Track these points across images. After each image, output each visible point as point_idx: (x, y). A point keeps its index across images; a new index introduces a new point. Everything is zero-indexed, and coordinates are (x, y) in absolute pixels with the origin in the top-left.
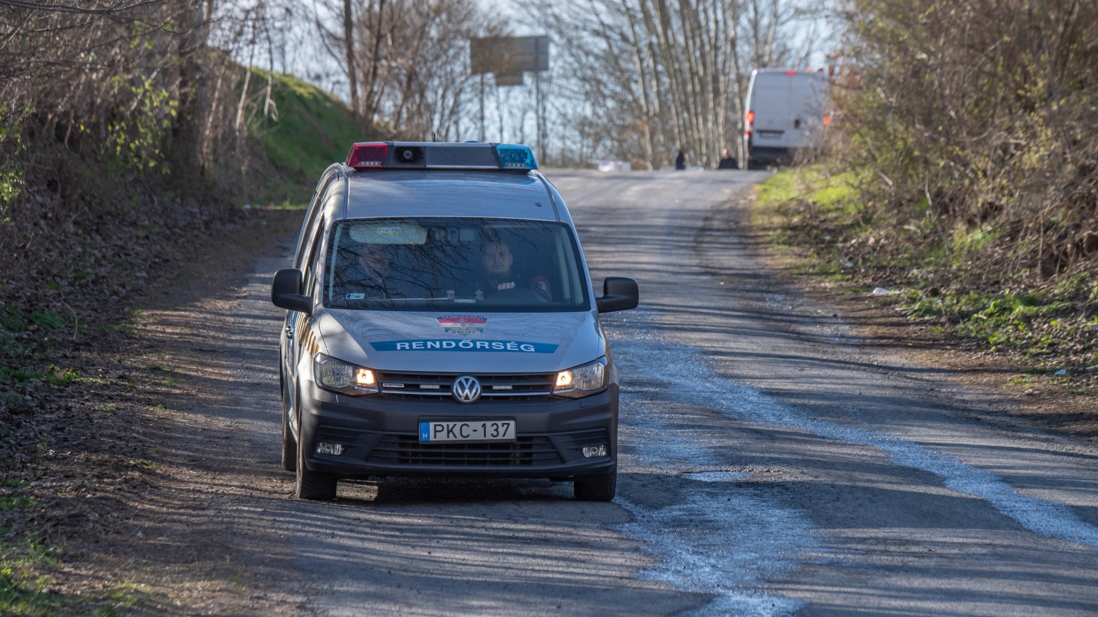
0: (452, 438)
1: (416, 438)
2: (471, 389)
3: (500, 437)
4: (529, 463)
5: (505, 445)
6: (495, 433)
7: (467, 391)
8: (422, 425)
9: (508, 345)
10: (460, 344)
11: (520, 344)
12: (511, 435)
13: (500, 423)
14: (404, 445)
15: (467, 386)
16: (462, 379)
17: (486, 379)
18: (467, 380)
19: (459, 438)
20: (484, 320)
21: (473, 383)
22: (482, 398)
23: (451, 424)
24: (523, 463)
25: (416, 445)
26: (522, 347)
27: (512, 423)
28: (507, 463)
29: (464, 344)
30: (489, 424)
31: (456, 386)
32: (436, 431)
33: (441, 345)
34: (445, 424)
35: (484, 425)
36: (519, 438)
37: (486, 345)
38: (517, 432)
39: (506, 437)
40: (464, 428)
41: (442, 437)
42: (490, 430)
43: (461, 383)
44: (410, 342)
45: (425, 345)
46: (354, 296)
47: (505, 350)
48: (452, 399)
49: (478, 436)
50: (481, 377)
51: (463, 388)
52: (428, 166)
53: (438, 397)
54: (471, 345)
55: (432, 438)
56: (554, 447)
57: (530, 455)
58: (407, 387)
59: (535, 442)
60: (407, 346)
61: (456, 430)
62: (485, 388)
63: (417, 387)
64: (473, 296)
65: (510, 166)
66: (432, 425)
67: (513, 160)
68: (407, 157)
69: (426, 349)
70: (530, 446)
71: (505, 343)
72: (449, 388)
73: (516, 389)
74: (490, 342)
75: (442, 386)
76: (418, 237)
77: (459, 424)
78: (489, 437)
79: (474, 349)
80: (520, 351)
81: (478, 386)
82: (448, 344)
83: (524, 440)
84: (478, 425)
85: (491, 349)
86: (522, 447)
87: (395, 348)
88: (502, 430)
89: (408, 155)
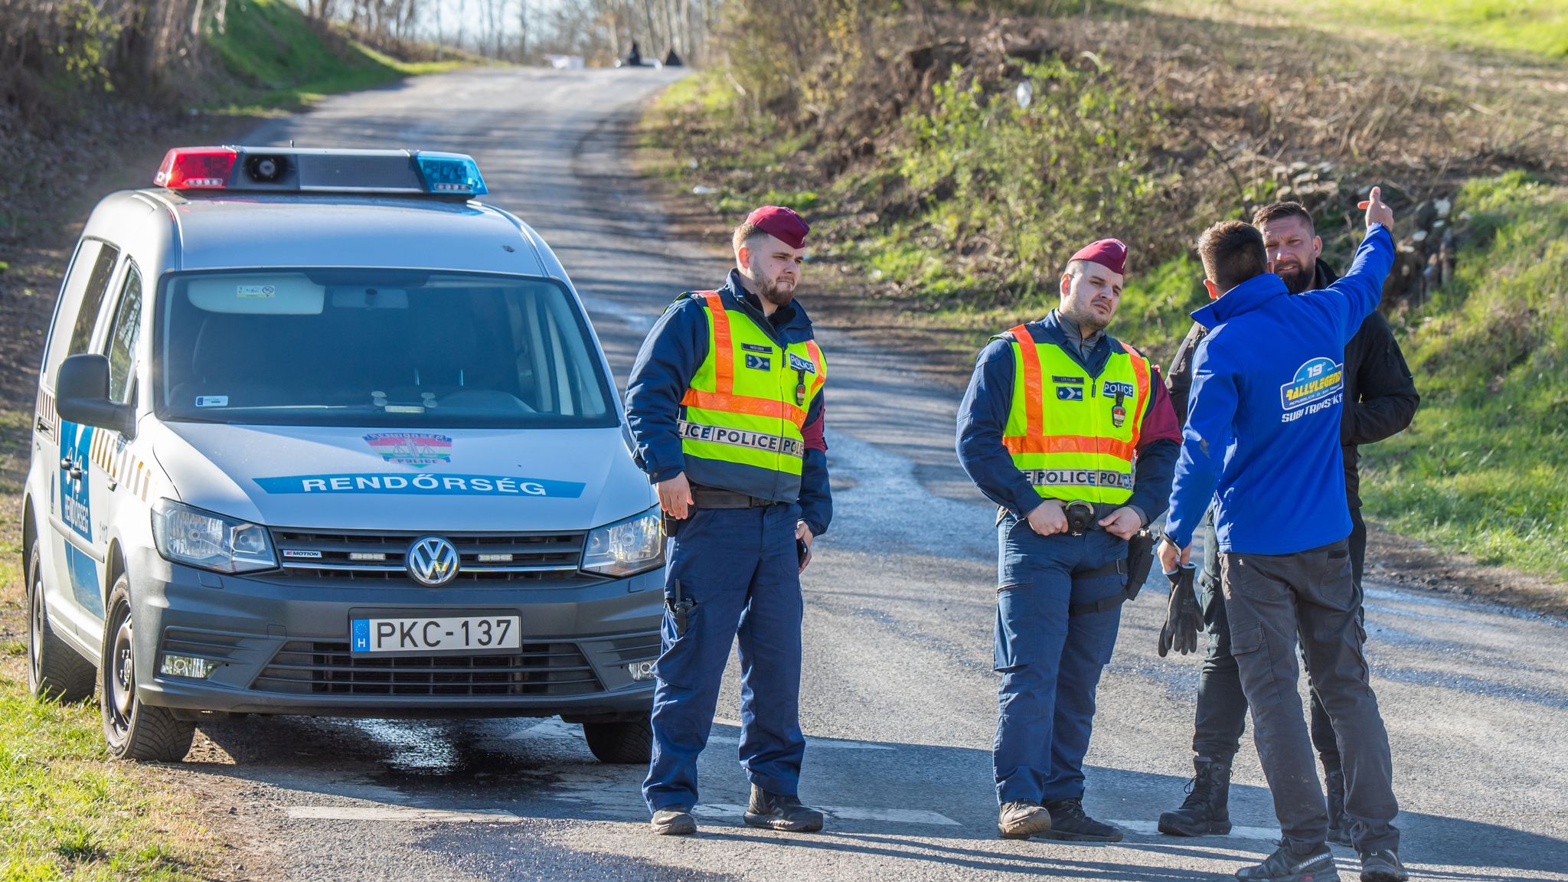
0: (409, 646)
1: (346, 647)
2: (441, 559)
3: (493, 645)
4: (541, 690)
5: (502, 659)
6: (485, 638)
7: (435, 564)
8: (357, 625)
9: (499, 483)
10: (416, 482)
11: (519, 481)
12: (513, 640)
13: (493, 620)
14: (319, 660)
15: (435, 556)
16: (424, 543)
17: (466, 543)
18: (434, 545)
19: (422, 647)
20: (447, 441)
21: (445, 550)
22: (460, 576)
23: (408, 622)
24: (527, 690)
25: (346, 661)
26: (523, 486)
27: (515, 620)
28: (502, 691)
29: (423, 482)
30: (474, 621)
31: (414, 554)
32: (380, 635)
33: (382, 483)
34: (396, 622)
35: (466, 624)
36: (526, 648)
37: (461, 483)
38: (523, 637)
39: (503, 646)
40: (431, 628)
41: (392, 645)
42: (477, 631)
43: (422, 550)
44: (326, 478)
45: (354, 483)
46: (208, 401)
47: (495, 492)
48: (405, 577)
49: (454, 643)
50: (458, 540)
51: (427, 560)
52: (303, 188)
53: (382, 574)
54: (435, 484)
55: (374, 648)
56: (585, 662)
57: (543, 676)
58: (328, 557)
59: (551, 652)
60: (321, 484)
61: (417, 633)
62: (466, 560)
63: (344, 557)
64: (418, 401)
65: (440, 188)
66: (373, 624)
67: (445, 179)
68: (267, 173)
69: (356, 490)
70: (542, 661)
71: (493, 480)
72: (399, 559)
73: (518, 560)
74: (467, 479)
75: (388, 556)
76: (309, 302)
77: (422, 622)
78: (474, 645)
79: (441, 490)
80: (522, 493)
81: (453, 554)
82: (393, 482)
83: (534, 651)
84: (454, 624)
85: (470, 491)
86: (527, 662)
87: (301, 490)
88: (496, 632)
89: (267, 169)
